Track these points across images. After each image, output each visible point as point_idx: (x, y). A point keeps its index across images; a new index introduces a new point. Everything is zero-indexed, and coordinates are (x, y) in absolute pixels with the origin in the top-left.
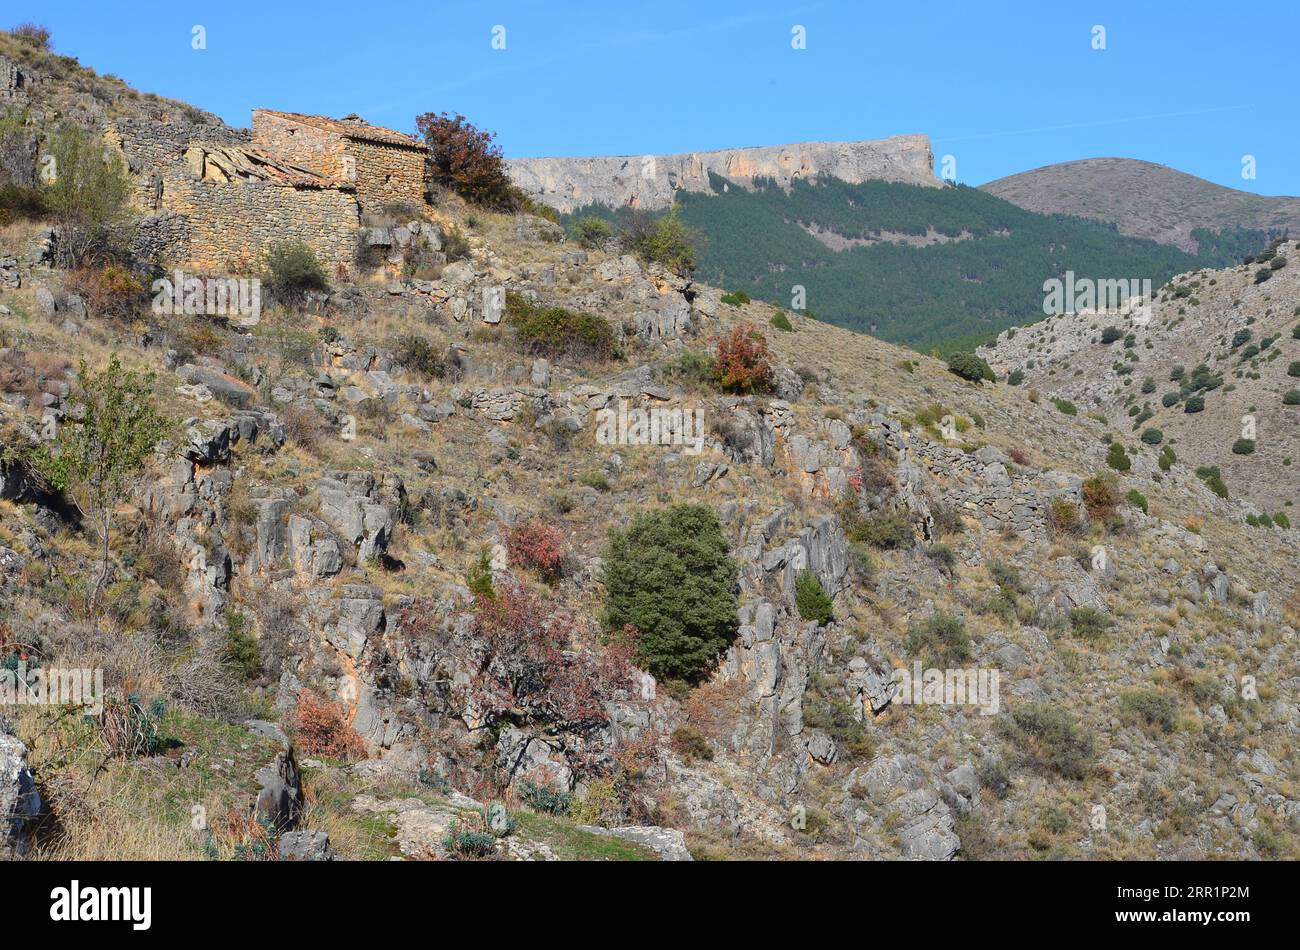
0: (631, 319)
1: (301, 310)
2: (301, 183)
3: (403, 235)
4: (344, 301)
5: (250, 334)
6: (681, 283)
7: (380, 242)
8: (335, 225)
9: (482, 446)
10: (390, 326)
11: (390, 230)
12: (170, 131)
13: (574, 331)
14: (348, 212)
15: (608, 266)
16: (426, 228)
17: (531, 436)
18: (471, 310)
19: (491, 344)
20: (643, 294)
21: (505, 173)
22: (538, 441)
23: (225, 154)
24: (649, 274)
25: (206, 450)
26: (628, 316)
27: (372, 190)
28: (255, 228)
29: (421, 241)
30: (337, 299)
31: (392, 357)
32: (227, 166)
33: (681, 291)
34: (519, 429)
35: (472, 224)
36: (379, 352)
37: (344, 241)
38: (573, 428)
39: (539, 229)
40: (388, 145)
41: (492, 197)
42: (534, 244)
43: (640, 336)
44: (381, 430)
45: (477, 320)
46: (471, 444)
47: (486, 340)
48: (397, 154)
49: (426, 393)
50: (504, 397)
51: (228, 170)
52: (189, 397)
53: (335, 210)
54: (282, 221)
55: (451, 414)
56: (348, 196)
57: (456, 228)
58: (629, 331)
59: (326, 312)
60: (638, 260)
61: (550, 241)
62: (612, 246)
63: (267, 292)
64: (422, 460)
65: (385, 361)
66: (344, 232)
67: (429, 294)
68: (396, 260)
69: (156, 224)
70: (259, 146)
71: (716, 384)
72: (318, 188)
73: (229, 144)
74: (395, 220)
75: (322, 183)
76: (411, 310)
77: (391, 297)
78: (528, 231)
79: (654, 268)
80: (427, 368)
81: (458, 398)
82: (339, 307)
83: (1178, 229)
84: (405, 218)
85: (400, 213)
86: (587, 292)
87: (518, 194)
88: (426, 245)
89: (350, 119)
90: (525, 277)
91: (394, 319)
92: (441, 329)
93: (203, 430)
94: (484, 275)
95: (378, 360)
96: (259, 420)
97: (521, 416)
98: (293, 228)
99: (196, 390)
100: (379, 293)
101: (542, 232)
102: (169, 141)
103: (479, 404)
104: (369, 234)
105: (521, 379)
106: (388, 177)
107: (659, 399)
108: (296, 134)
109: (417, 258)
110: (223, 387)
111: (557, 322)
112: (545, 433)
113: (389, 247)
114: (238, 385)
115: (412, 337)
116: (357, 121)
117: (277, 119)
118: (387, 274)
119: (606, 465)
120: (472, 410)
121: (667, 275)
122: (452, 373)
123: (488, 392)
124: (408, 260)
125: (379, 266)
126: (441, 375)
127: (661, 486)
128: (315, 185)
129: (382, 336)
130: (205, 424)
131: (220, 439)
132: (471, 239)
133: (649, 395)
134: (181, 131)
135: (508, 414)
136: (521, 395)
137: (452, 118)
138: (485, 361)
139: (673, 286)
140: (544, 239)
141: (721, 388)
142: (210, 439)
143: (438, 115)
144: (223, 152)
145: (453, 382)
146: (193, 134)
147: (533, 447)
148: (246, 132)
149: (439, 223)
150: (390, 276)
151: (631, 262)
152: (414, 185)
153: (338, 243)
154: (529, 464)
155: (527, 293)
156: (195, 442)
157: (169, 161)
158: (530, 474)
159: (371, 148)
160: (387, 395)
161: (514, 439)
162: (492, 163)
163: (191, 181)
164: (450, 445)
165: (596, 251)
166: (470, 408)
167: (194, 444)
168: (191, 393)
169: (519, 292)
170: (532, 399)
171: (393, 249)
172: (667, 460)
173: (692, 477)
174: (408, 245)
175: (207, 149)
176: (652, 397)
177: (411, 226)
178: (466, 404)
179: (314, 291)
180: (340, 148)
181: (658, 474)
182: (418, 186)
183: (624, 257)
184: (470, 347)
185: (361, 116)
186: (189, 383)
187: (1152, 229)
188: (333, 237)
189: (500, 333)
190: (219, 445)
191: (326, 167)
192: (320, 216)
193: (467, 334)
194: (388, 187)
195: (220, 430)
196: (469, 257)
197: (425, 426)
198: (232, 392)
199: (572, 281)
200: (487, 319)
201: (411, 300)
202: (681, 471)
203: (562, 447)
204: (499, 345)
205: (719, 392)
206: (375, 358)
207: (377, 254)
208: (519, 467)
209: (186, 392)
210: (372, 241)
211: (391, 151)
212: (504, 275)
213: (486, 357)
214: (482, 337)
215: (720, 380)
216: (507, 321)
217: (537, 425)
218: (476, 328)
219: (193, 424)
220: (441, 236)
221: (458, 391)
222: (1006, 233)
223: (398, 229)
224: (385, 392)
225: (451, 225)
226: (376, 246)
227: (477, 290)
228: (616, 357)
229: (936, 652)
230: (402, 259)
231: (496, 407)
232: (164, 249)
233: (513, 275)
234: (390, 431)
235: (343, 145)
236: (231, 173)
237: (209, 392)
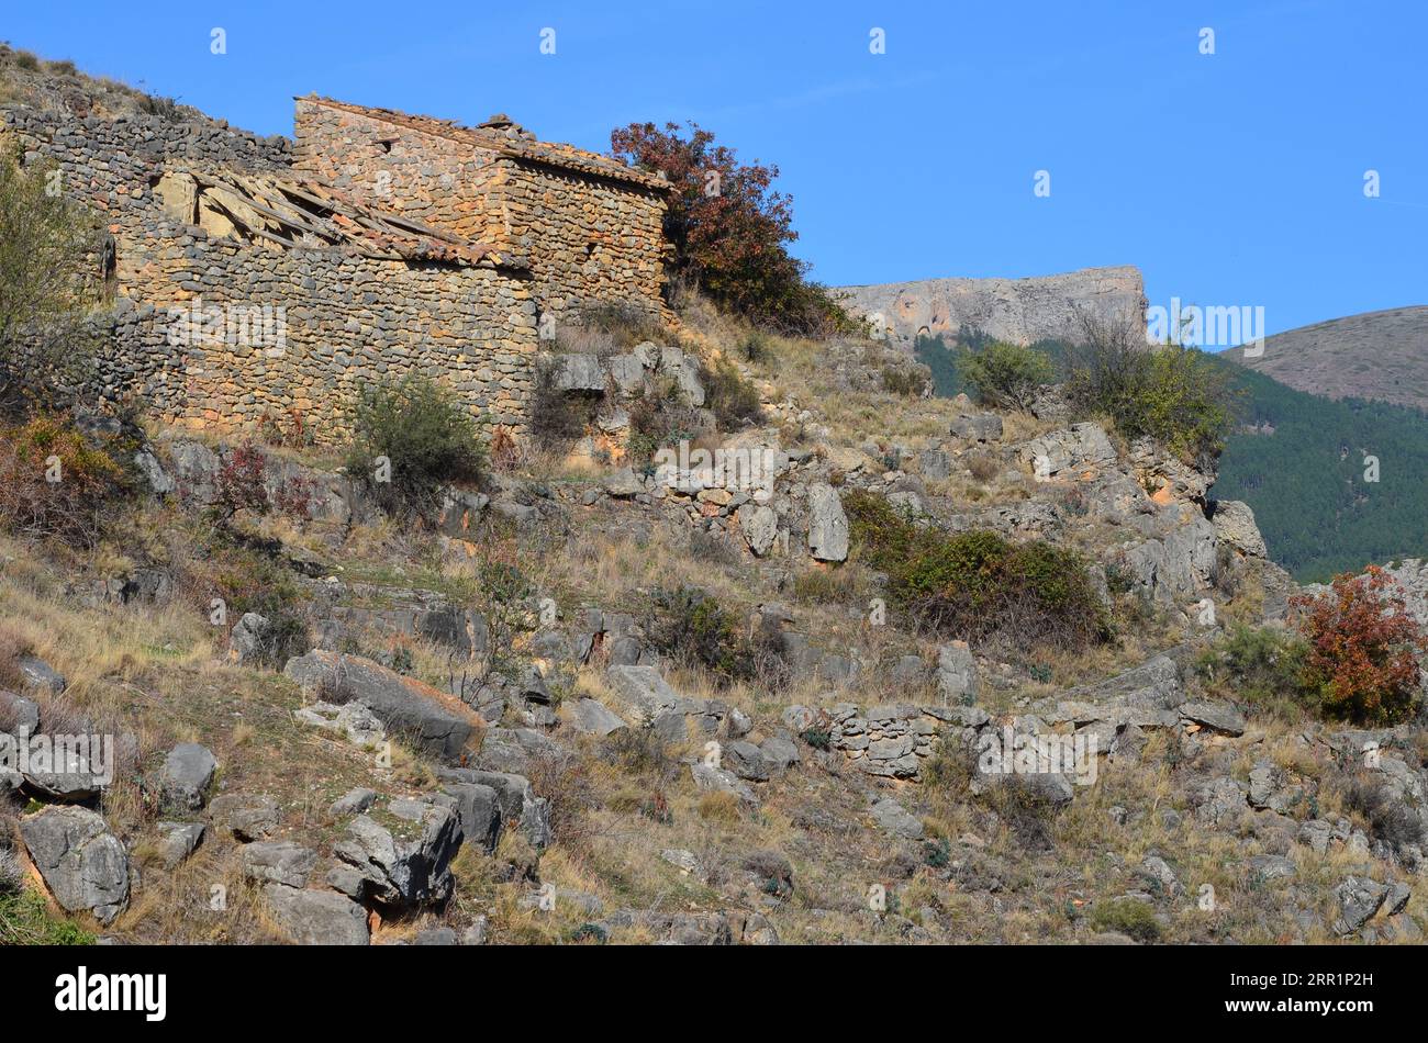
0: (1121, 557)
1: (431, 527)
2: (420, 251)
3: (630, 368)
4: (521, 510)
5: (333, 579)
6: (1198, 483)
7: (583, 384)
8: (488, 345)
9: (867, 837)
10: (625, 568)
11: (603, 358)
12: (125, 134)
13: (1017, 582)
14: (515, 318)
15: (1050, 444)
16: (671, 357)
17: (963, 813)
18: (786, 533)
19: (835, 607)
20: (1123, 505)
21: (793, 250)
22: (979, 824)
23: (242, 189)
24: (1132, 462)
25: (403, 877)
26: (1111, 551)
27: (560, 275)
28: (323, 348)
29: (664, 385)
30: (508, 505)
31: (641, 633)
32: (246, 214)
33: (1197, 500)
34: (935, 797)
35: (752, 353)
36: (610, 620)
37: (507, 382)
38: (1056, 796)
39: (882, 368)
40: (592, 178)
41: (768, 301)
42: (875, 398)
43: (1140, 594)
44: (661, 800)
45: (800, 556)
46: (843, 831)
47: (823, 599)
48: (611, 199)
49: (737, 715)
50: (899, 725)
51: (249, 224)
52: (330, 735)
53: (486, 312)
54: (378, 333)
55: (791, 764)
56: (516, 284)
57: (725, 360)
58: (1118, 584)
59: (483, 532)
60: (1108, 432)
61: (904, 392)
62: (1051, 404)
63: (357, 486)
64: (766, 873)
65: (625, 642)
66: (507, 361)
67: (694, 497)
68: (615, 425)
69: (113, 331)
70: (316, 171)
71: (1311, 699)
72: (453, 265)
73: (250, 169)
74: (610, 337)
75: (462, 253)
76: (658, 532)
77: (613, 503)
78: (860, 372)
79: (1142, 450)
80: (717, 659)
81: (802, 727)
82: (511, 521)
84: (628, 335)
85: (617, 323)
86: (1017, 497)
87: (816, 295)
88: (674, 392)
89: (496, 126)
90: (891, 465)
91: (628, 547)
92: (728, 575)
93: (391, 822)
94: (808, 459)
95: (608, 640)
96: (501, 792)
97: (937, 768)
98: (401, 349)
99: (348, 716)
100: (589, 494)
101: (886, 375)
102: (121, 155)
103: (846, 740)
104: (558, 366)
105: (914, 683)
106: (591, 246)
107: (1221, 732)
108: (396, 150)
109: (658, 419)
110: (409, 709)
111: (980, 561)
112: (993, 807)
113: (599, 395)
114: (443, 705)
115: (681, 590)
116: (510, 131)
117: (351, 119)
118: (595, 454)
119: (1143, 884)
120: (831, 755)
121: (1171, 464)
122: (769, 669)
123: (863, 715)
124: (640, 424)
125: (580, 435)
126: (748, 675)
127: (1266, 929)
128: (450, 256)
129: (614, 587)
130: (393, 807)
131: (435, 847)
132: (758, 384)
133: (1198, 722)
134: (148, 134)
135: (911, 763)
136: (934, 723)
137: (686, 136)
138: (833, 643)
139: (1182, 488)
140: (893, 389)
141: (1319, 708)
142: (414, 848)
143: (660, 128)
144: (237, 185)
145: (772, 689)
146: (173, 144)
147: (970, 837)
148: (281, 145)
149: (695, 349)
150: (603, 458)
151: (1095, 436)
152: (642, 266)
153: (495, 385)
154: (972, 879)
155: (898, 498)
156: (378, 856)
157: (123, 200)
158: (978, 901)
159: (558, 184)
160: (663, 720)
161: (932, 821)
162: (767, 230)
163: (187, 240)
164: (799, 834)
165: (1015, 415)
166: (827, 749)
167: (372, 861)
168: (336, 725)
169: (881, 496)
170: (957, 731)
171: (608, 400)
172: (1268, 871)
173: (1334, 910)
174: (638, 393)
175: (204, 178)
176: (1205, 727)
177: (642, 352)
178: (817, 740)
179: (459, 486)
180: (496, 181)
181: (1257, 902)
182: (651, 269)
183: (1083, 426)
184: (797, 612)
185: (518, 123)
186: (323, 697)
188: (484, 372)
189: (851, 583)
190: (432, 861)
191: (464, 222)
192: (459, 326)
193: (782, 585)
194: (590, 268)
195: (435, 825)
196: (760, 421)
197: (742, 789)
198: (430, 722)
199: (980, 475)
200: (821, 553)
201: (655, 509)
202: (1304, 898)
203: (1036, 838)
204: (853, 611)
205: (1314, 717)
206: (601, 634)
207: (572, 407)
208: (952, 885)
209: (322, 722)
210: (565, 382)
211: (598, 192)
212: (847, 460)
213: (832, 634)
214: (814, 591)
215: (1316, 690)
216: (863, 556)
217: (975, 788)
218: (799, 571)
219: (362, 807)
220: (703, 376)
221: (799, 709)
222: (1267, 429)
223: (617, 359)
224: (658, 712)
225: (716, 353)
226: (573, 394)
227: (797, 490)
228: (1104, 638)
230: (625, 421)
231: (882, 747)
232: (128, 387)
233: (868, 461)
234: (678, 803)
235: (500, 174)
236: (257, 230)
237: (376, 722)
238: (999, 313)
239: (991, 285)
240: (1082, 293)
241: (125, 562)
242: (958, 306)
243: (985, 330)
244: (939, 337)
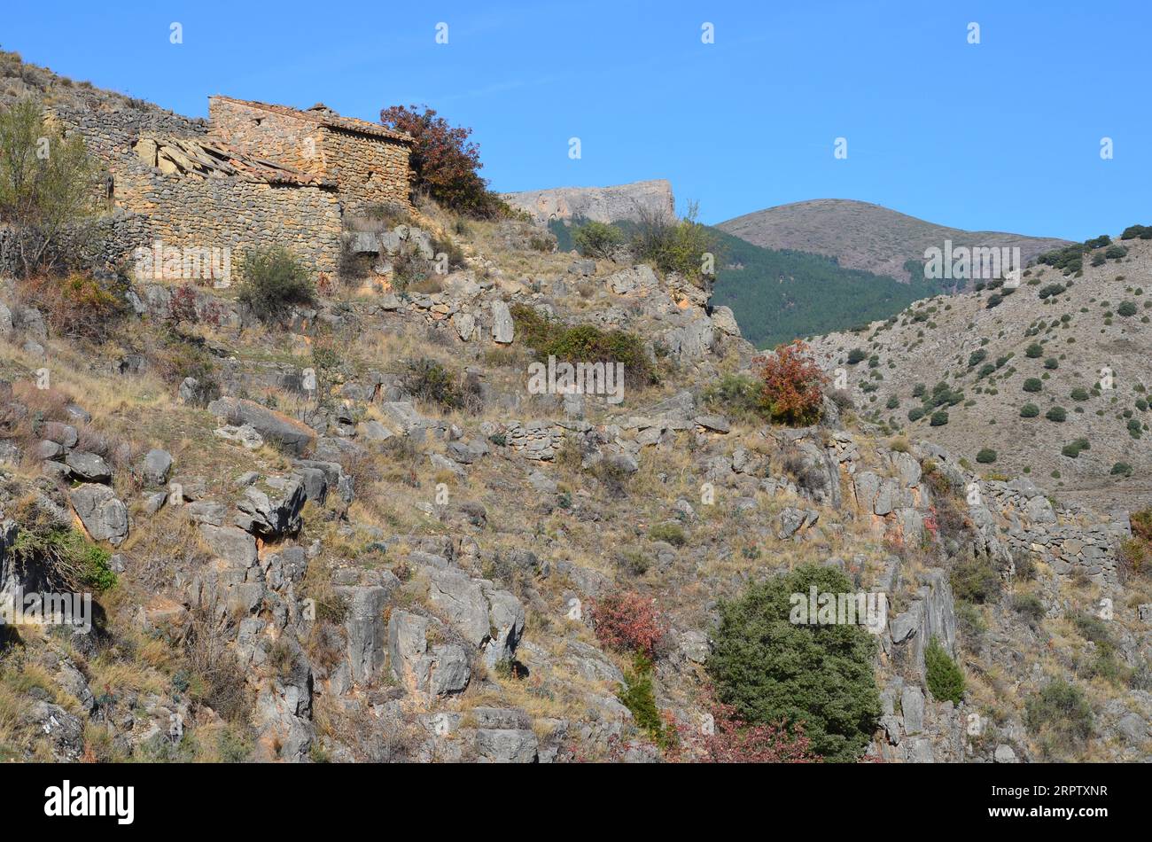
0: (662, 338)
1: (286, 329)
2: (277, 178)
3: (392, 240)
4: (335, 318)
5: (233, 358)
6: (703, 297)
7: (367, 249)
8: (315, 228)
9: (526, 493)
10: (392, 349)
11: (378, 234)
12: (118, 120)
13: (605, 352)
14: (329, 214)
15: (622, 277)
16: (415, 233)
17: (579, 479)
18: (479, 328)
19: (507, 368)
20: (662, 309)
21: (480, 173)
22: (587, 485)
23: (181, 147)
24: (667, 286)
25: (275, 519)
26: (656, 334)
27: (354, 189)
28: (225, 232)
29: (411, 249)
30: (327, 315)
31: (401, 384)
32: (183, 160)
33: (703, 306)
34: (563, 471)
35: (459, 230)
36: (384, 378)
37: (326, 248)
38: (628, 468)
39: (530, 237)
40: (370, 136)
41: (467, 202)
42: (526, 253)
43: (672, 358)
44: (414, 475)
45: (487, 340)
46: (514, 490)
47: (500, 364)
48: (380, 148)
49: (454, 428)
50: (543, 432)
51: (185, 166)
52: (233, 443)
53: (315, 210)
54: (255, 223)
55: (485, 454)
56: (330, 195)
57: (444, 234)
58: (661, 352)
59: (314, 331)
60: (654, 270)
61: (543, 250)
62: (623, 255)
63: (245, 307)
64: (472, 514)
65: (393, 389)
66: (325, 237)
67: (429, 309)
68: (384, 271)
69: (113, 226)
70: (220, 137)
71: (765, 412)
72: (295, 185)
73: (185, 136)
74: (382, 222)
75: (300, 179)
76: (410, 329)
77: (385, 313)
78: (519, 239)
79: (672, 279)
80: (443, 398)
81: (490, 434)
82: (329, 324)
83: (892, 261)
84: (391, 222)
85: (385, 214)
86: (605, 306)
87: (493, 198)
88: (416, 252)
89: (317, 109)
90: (536, 290)
91: (393, 338)
92: (448, 351)
93: (267, 490)
94: (491, 287)
95: (383, 388)
96: (327, 473)
97: (564, 455)
98: (268, 232)
99: (243, 432)
100: (371, 309)
101: (533, 240)
102: (116, 131)
103: (514, 440)
104: (353, 239)
105: (551, 408)
106: (370, 173)
107: (717, 431)
108: (263, 123)
109: (408, 267)
110: (275, 428)
111: (586, 341)
112: (594, 475)
113: (376, 255)
114: (294, 425)
115: (422, 360)
116: (325, 112)
117: (239, 107)
118: (374, 287)
119: (677, 515)
120: (506, 449)
121: (688, 287)
122: (471, 403)
123: (523, 426)
124: (399, 270)
125: (366, 277)
126: (460, 406)
127: (743, 537)
128: (293, 181)
129: (386, 360)
130: (268, 482)
131: (291, 503)
132: (462, 247)
133: (705, 427)
134: (130, 119)
135: (550, 452)
136: (562, 430)
137: (421, 112)
138: (506, 388)
139: (694, 300)
140: (536, 248)
141: (770, 417)
142: (280, 504)
143: (407, 108)
144: (178, 145)
145: (473, 413)
146: (143, 124)
147: (583, 492)
148: (202, 123)
149: (428, 228)
150: (379, 289)
151: (647, 272)
152: (398, 184)
153: (319, 250)
154: (584, 514)
155: (540, 307)
156: (261, 509)
157: (117, 155)
158: (587, 526)
159: (352, 140)
160: (414, 432)
161: (562, 484)
162: (465, 162)
163: (152, 175)
164: (490, 492)
165: (603, 261)
166: (504, 446)
167: (257, 510)
168: (236, 437)
169: (531, 307)
170: (575, 434)
171: (381, 257)
172: (743, 506)
173: (778, 526)
174: (397, 253)
175: (160, 142)
176: (709, 429)
177: (399, 231)
178: (498, 441)
179: (300, 306)
180: (318, 139)
181: (737, 523)
182: (403, 185)
183: (640, 266)
184: (486, 371)
185: (330, 108)
186: (229, 422)
187: (869, 262)
188: (313, 243)
189: (515, 355)
190: (290, 511)
191: (300, 162)
192: (299, 218)
193: (478, 356)
194: (369, 185)
195: (291, 491)
196: (464, 267)
197: (459, 468)
198: (288, 435)
199: (584, 294)
200: (499, 339)
201: (408, 317)
202: (763, 520)
203: (618, 491)
204: (517, 370)
205: (767, 422)
206: (380, 385)
207: (362, 261)
208: (573, 518)
209: (229, 436)
210: (357, 248)
211: (373, 144)
212: (512, 287)
213: (505, 383)
214: (495, 360)
215: (768, 408)
216: (522, 340)
217: (585, 465)
218: (487, 348)
219: (251, 482)
220: (433, 243)
221: (489, 423)
222: (740, 266)
223: (386, 234)
224: (411, 427)
225: (439, 230)
226: (362, 254)
227: (485, 305)
228: (654, 382)
229: (1058, 729)
230: (391, 268)
231: (534, 443)
232: (121, 256)
233: (523, 287)
234: (423, 477)
235: (321, 135)
236: (189, 169)
237: (258, 436)
238: (594, 206)
239: (589, 190)
240: (639, 194)
241: (121, 351)
242: (571, 201)
243: (586, 215)
244: (561, 219)
